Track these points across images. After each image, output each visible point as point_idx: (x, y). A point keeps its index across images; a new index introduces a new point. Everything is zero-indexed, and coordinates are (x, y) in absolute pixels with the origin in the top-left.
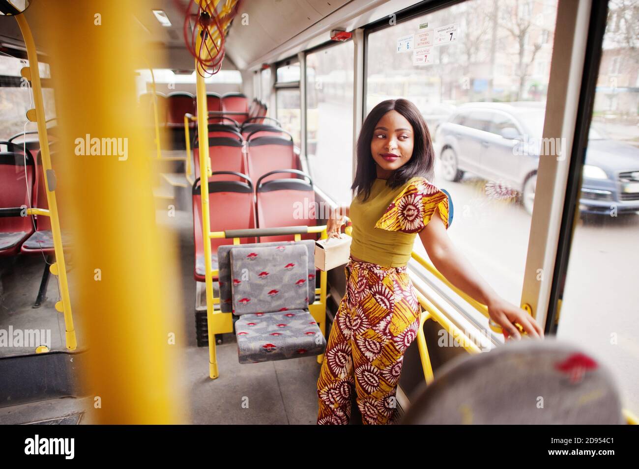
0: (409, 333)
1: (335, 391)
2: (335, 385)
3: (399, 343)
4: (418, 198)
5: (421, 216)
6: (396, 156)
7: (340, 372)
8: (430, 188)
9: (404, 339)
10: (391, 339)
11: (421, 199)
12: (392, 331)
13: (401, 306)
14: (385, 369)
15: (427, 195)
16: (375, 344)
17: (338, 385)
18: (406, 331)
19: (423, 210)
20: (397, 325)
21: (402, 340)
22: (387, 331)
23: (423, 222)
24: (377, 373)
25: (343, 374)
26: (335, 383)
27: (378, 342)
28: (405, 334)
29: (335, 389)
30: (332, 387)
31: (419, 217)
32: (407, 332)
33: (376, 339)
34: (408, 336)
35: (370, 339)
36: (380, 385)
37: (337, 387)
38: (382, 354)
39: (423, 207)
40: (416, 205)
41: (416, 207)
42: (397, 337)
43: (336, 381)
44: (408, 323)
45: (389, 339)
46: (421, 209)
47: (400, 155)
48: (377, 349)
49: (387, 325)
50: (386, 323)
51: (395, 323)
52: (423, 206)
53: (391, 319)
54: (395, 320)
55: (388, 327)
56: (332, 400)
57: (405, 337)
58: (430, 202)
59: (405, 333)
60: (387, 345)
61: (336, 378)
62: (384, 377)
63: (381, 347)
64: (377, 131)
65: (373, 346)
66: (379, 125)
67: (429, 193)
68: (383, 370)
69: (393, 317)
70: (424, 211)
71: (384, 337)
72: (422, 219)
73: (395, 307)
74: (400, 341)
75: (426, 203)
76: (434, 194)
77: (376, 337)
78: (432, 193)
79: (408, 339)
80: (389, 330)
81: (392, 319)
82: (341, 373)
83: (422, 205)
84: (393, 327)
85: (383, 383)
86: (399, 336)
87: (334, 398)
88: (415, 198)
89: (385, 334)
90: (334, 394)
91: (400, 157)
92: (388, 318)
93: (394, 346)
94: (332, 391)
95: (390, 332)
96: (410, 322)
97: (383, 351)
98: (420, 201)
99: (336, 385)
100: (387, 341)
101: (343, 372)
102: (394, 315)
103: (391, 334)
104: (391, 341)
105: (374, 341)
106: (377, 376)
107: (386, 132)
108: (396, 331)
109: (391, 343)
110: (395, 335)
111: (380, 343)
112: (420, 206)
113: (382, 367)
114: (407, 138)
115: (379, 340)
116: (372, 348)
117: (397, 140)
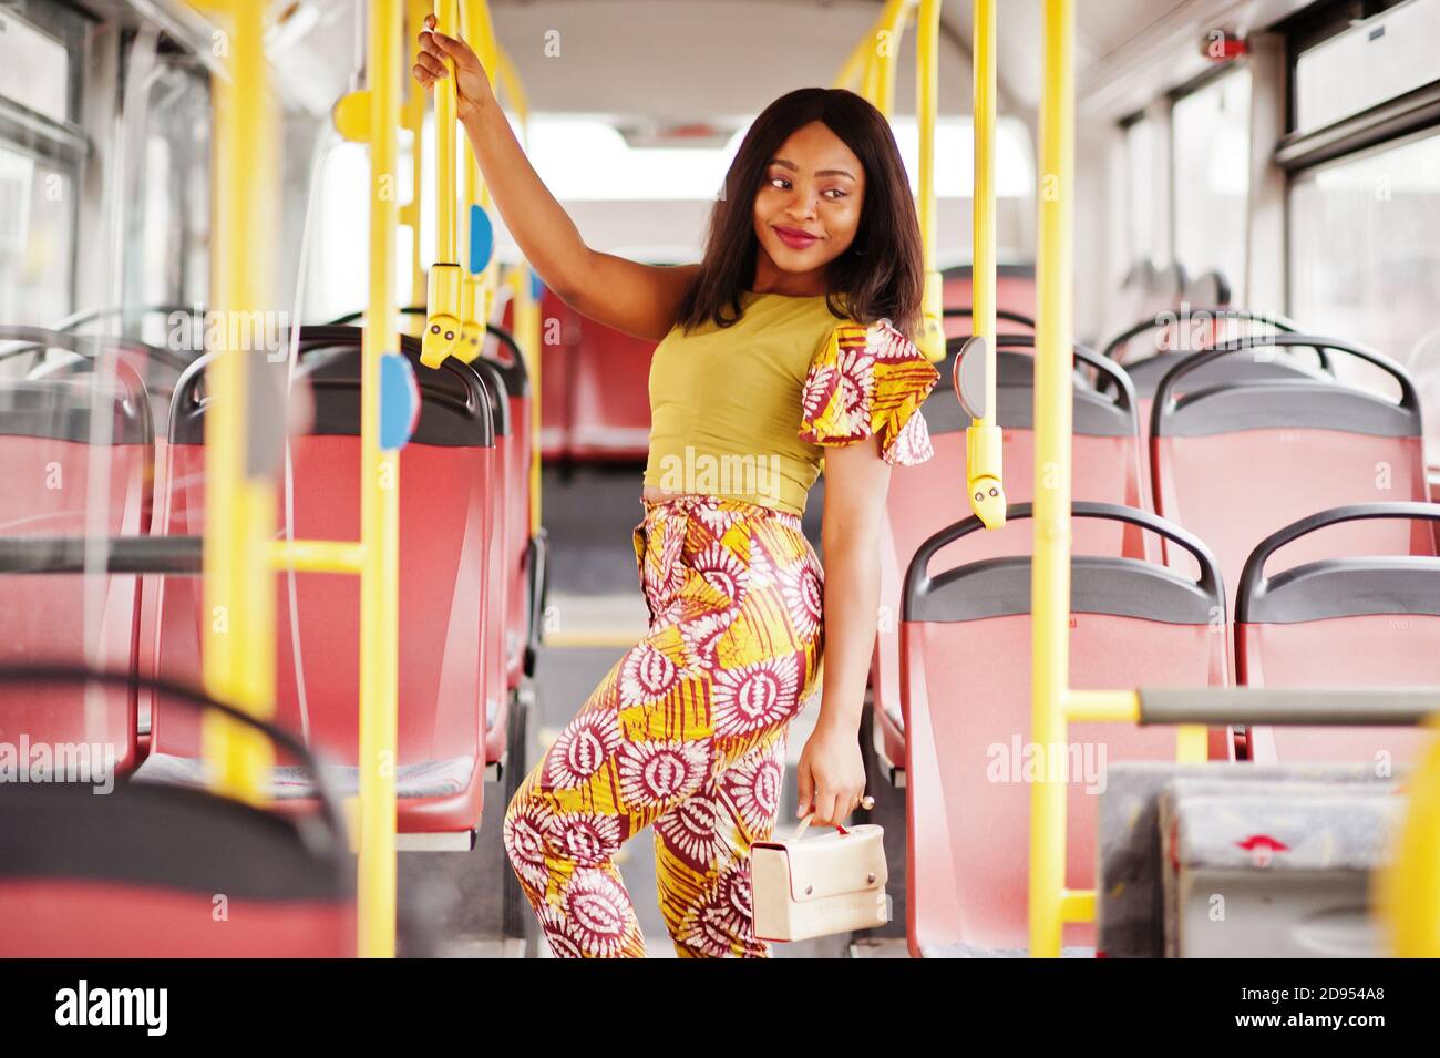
0: (762, 677)
1: (718, 912)
2: (711, 895)
3: (724, 689)
4: (864, 362)
5: (865, 407)
6: (812, 237)
7: (709, 855)
8: (895, 342)
9: (741, 686)
10: (711, 671)
11: (871, 366)
12: (721, 652)
13: (764, 600)
14: (638, 744)
15: (887, 361)
16: (663, 667)
17: (719, 891)
18: (757, 669)
19: (872, 394)
20: (740, 644)
21: (735, 685)
22: (709, 648)
23: (869, 424)
24: (611, 745)
25: (720, 857)
26: (710, 888)
27: (674, 665)
28: (750, 676)
29: (716, 905)
30: (707, 903)
31: (858, 409)
32: (757, 673)
33: (673, 656)
34: (754, 682)
35: (660, 650)
36: (595, 777)
37: (718, 897)
38: (666, 699)
39: (873, 388)
40: (856, 378)
41: (856, 383)
42: (726, 671)
43: (710, 882)
44: (768, 651)
45: (704, 669)
46: (868, 390)
47: (825, 234)
48: (660, 683)
49: (715, 633)
50: (715, 628)
51: (737, 636)
52: (873, 384)
53: (731, 622)
54: (740, 629)
55: (718, 638)
56: (721, 939)
57: (745, 681)
58: (893, 379)
59: (750, 671)
60: (692, 682)
61: (708, 874)
62: (620, 766)
63: (675, 677)
64: (776, 168)
65: (656, 670)
66: (781, 156)
67: (891, 355)
68: (634, 744)
69: (737, 620)
70: (875, 398)
71: (695, 659)
72: (867, 417)
73: (748, 600)
74: (729, 686)
75: (881, 378)
76: (903, 359)
77: (677, 649)
78: (899, 355)
79: (751, 689)
80: (715, 649)
81: (734, 624)
82: (714, 856)
83: (872, 380)
84: (728, 645)
85: (606, 777)
86: (733, 672)
87: (723, 933)
88: (856, 361)
89: (701, 653)
90: (717, 921)
91: (822, 238)
92: (725, 618)
93: (706, 691)
94: (711, 913)
95: (714, 653)
96: (775, 651)
97: (672, 691)
98: (870, 371)
99: (715, 893)
100: (699, 672)
101: (716, 850)
102: (741, 615)
103: (715, 660)
104: (707, 675)
105: (666, 659)
106: (605, 752)
107: (794, 174)
108: (730, 656)
109: (705, 684)
110: (723, 664)
111: (676, 669)
112: (867, 383)
113: (636, 735)
114: (844, 194)
115: (679, 662)
116: (650, 676)
117: (818, 199)
